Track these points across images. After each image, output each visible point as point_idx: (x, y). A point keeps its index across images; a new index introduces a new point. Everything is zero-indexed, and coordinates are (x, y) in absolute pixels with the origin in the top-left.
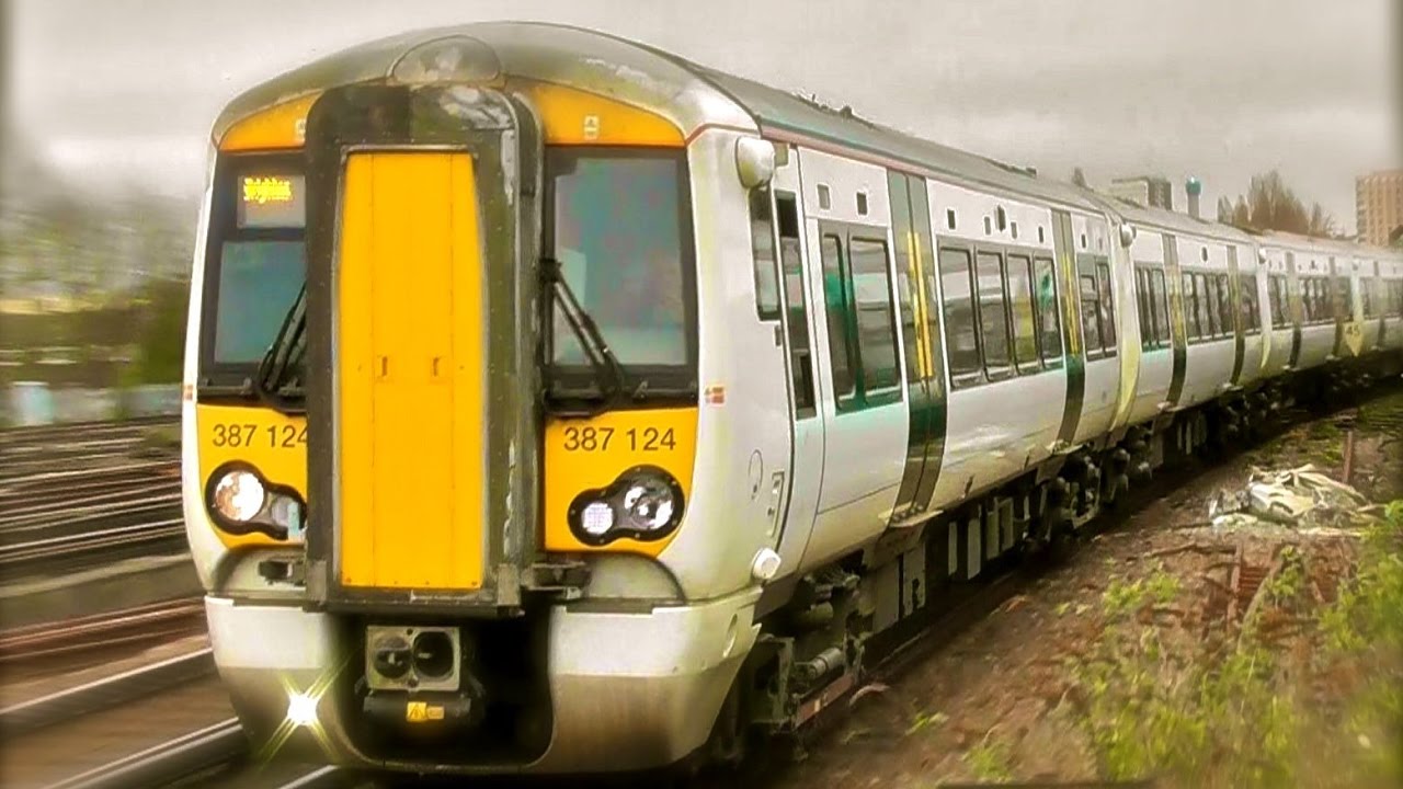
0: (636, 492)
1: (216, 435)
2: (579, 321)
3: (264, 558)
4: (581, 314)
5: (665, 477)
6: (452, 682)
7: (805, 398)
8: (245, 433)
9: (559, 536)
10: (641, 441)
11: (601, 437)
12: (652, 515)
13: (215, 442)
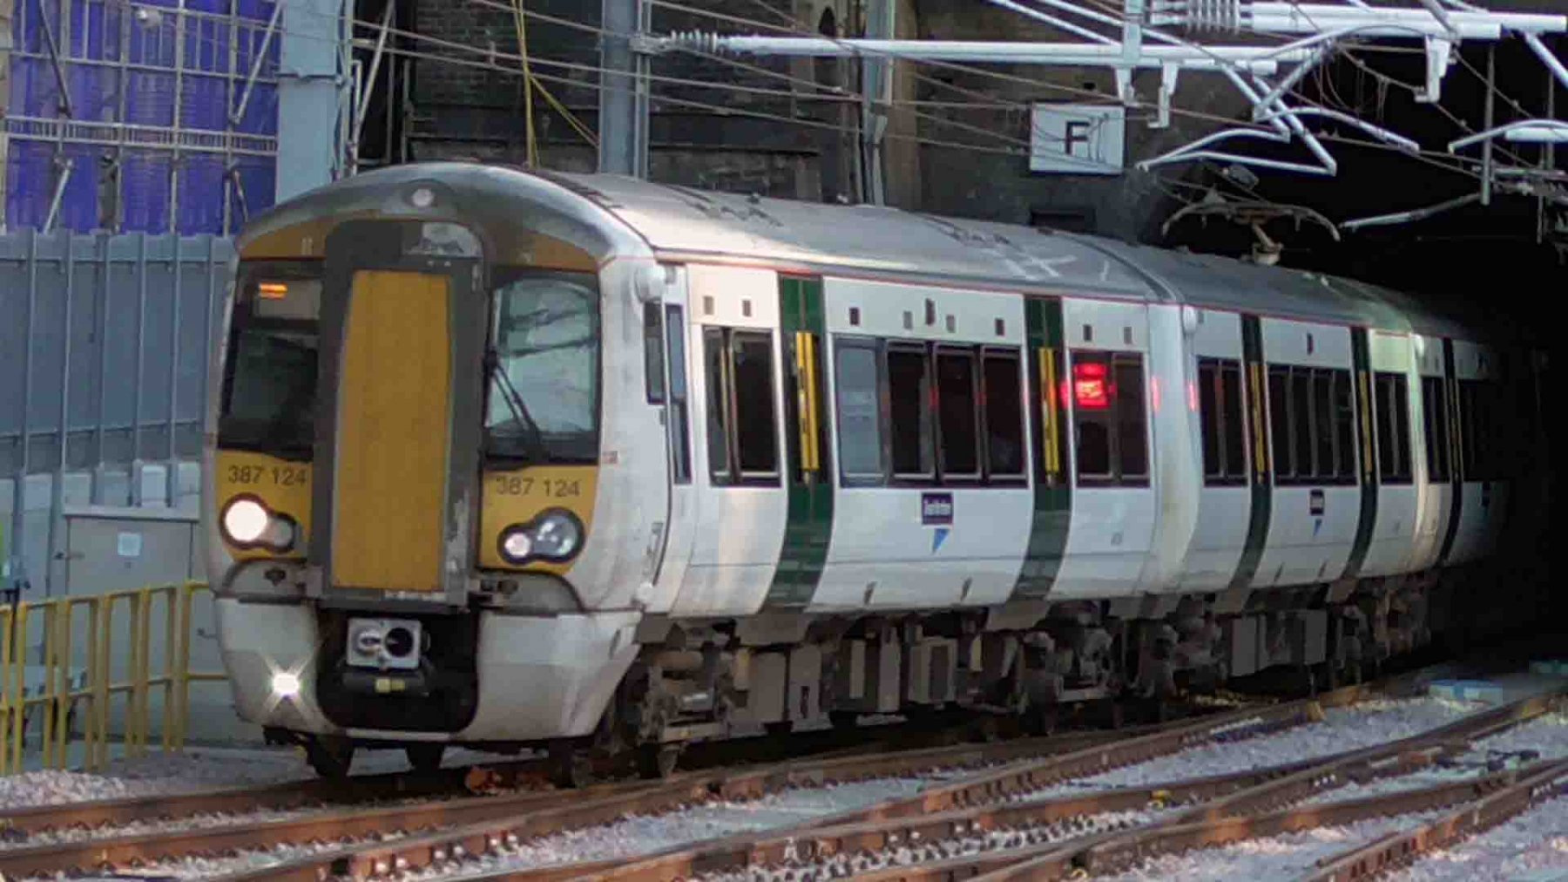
0: (548, 527)
1: (231, 474)
2: (512, 398)
3: (268, 566)
4: (514, 392)
5: (572, 516)
6: (411, 661)
7: (682, 471)
8: (254, 473)
9: (490, 556)
10: (554, 488)
11: (524, 485)
12: (560, 544)
13: (230, 479)
